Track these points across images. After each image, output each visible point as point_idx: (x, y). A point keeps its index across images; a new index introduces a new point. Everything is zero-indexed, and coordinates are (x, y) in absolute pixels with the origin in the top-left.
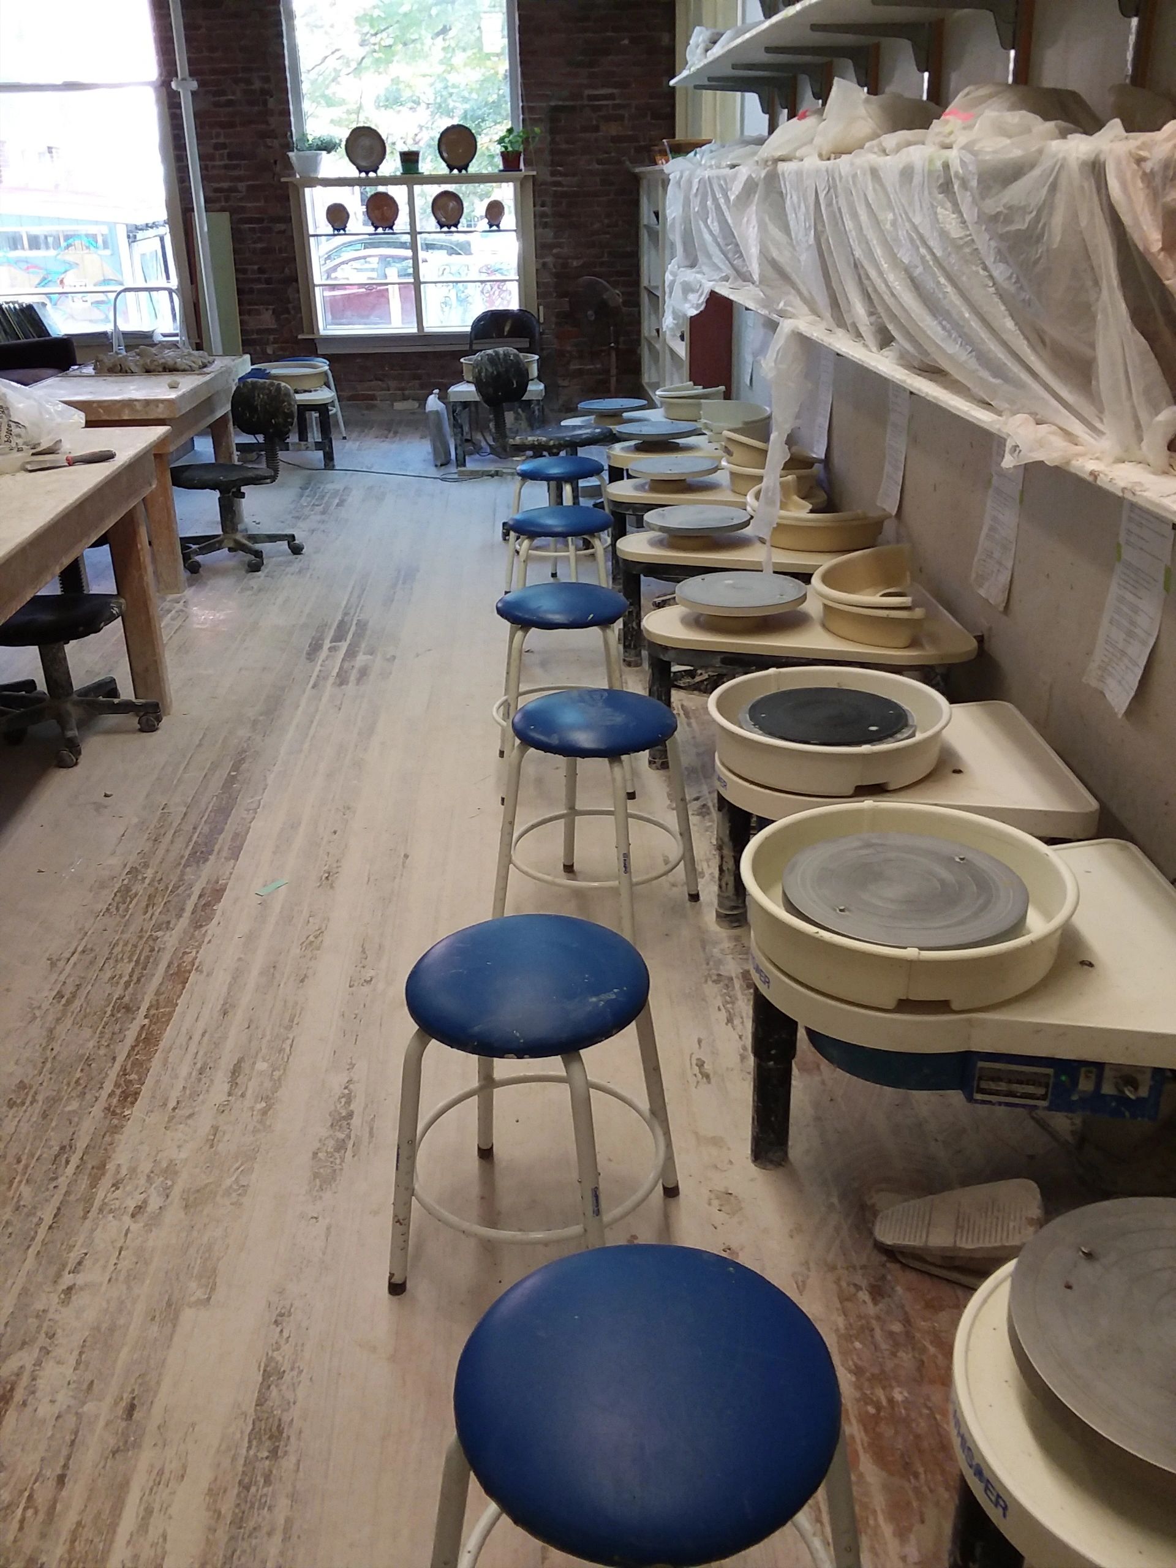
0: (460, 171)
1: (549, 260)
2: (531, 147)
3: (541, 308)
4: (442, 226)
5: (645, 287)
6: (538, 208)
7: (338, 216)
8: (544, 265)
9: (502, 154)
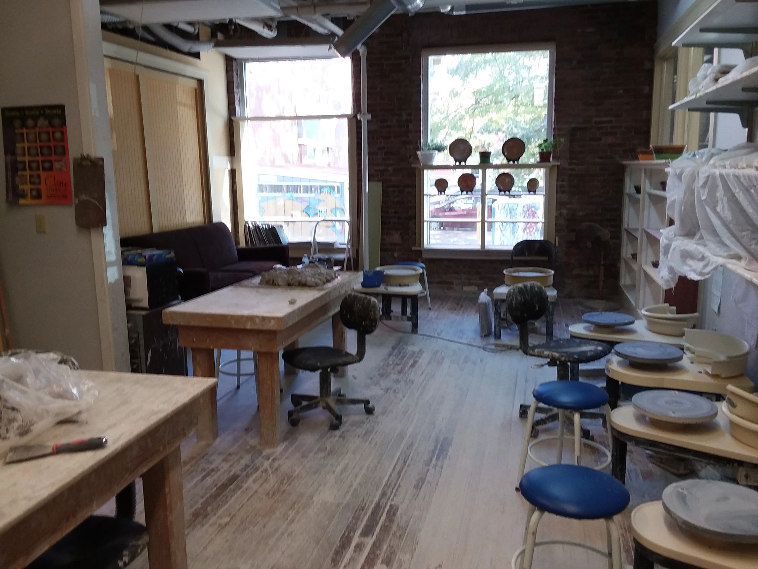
0: (514, 162)
1: (564, 211)
2: (558, 149)
3: (557, 238)
4: (500, 191)
5: (625, 229)
6: (560, 183)
7: (441, 185)
8: (561, 214)
9: (540, 153)
